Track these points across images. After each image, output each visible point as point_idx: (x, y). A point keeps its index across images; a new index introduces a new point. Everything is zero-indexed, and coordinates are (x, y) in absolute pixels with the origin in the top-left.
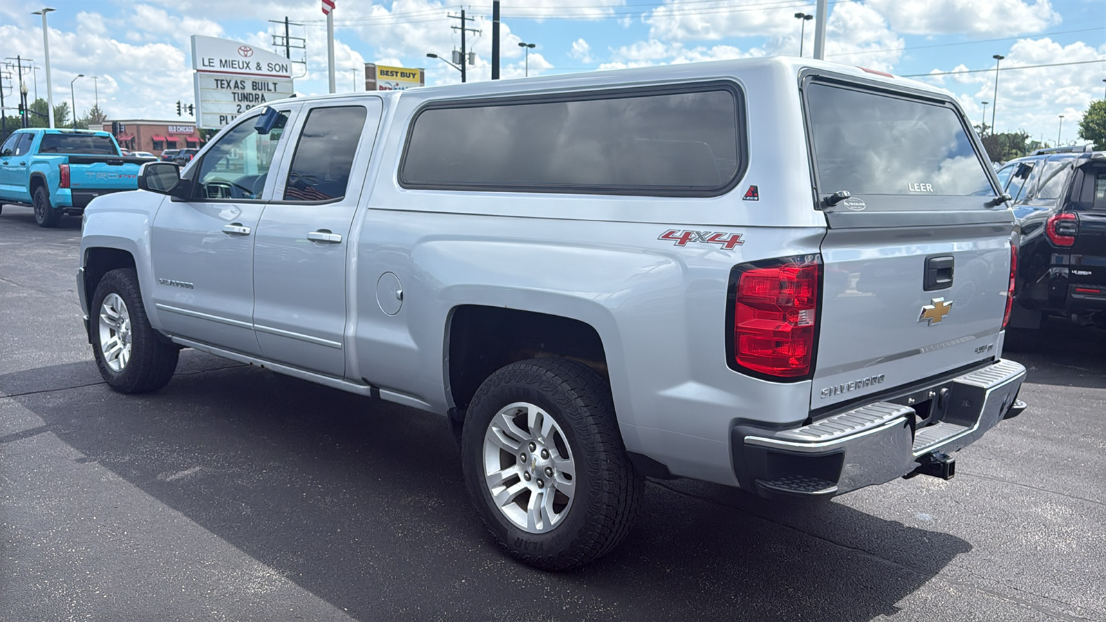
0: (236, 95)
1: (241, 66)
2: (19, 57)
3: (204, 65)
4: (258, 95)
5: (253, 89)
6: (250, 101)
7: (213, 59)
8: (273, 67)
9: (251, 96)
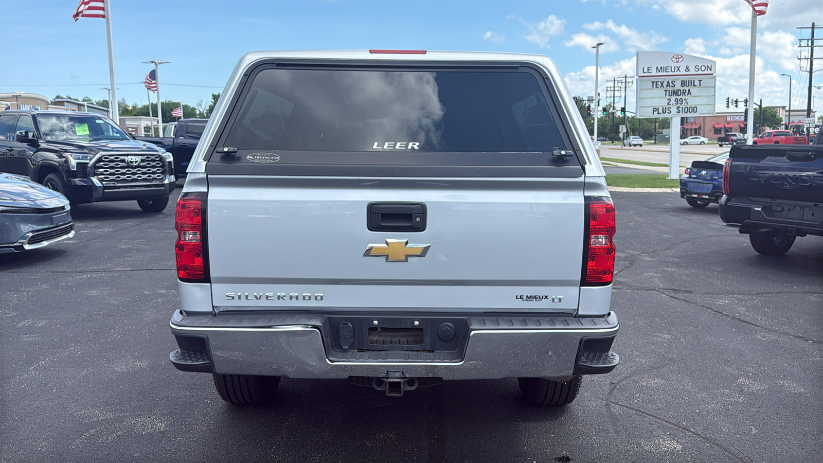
0: (668, 92)
1: (673, 70)
2: (626, 75)
3: (644, 72)
4: (686, 90)
5: (682, 86)
6: (678, 95)
7: (651, 67)
8: (699, 68)
9: (679, 91)
